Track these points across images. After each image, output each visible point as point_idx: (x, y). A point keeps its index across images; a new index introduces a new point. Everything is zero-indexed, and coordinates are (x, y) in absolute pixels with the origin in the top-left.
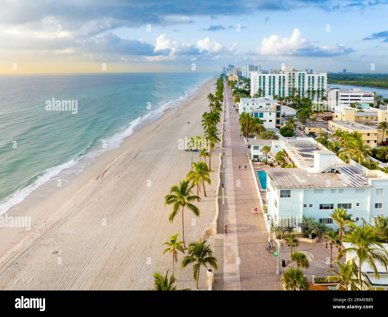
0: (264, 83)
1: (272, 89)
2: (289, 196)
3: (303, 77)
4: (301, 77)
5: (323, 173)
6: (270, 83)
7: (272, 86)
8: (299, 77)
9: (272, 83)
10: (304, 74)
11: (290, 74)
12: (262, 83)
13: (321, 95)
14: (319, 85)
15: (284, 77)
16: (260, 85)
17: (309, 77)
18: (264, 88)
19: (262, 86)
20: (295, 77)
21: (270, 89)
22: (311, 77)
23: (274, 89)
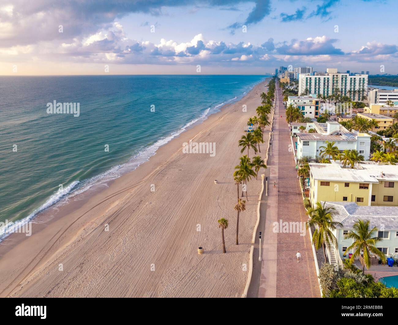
0: (310, 83)
2: (308, 145)
3: (346, 78)
4: (344, 79)
5: (332, 135)
7: (317, 87)
8: (342, 78)
9: (317, 84)
10: (346, 75)
11: (334, 75)
12: (308, 84)
13: (361, 95)
14: (360, 86)
17: (351, 78)
18: (310, 88)
19: (308, 87)
20: (338, 79)
21: (315, 89)
22: (353, 79)
23: (319, 89)
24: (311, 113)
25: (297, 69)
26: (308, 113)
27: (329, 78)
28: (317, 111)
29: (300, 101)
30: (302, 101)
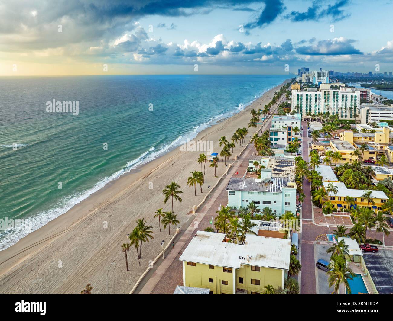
0: (302, 100)
1: (308, 106)
3: (337, 95)
4: (336, 95)
5: (263, 182)
6: (307, 100)
7: (309, 103)
8: (334, 95)
9: (309, 100)
10: (338, 92)
11: (325, 92)
12: (300, 100)
13: (353, 112)
14: (352, 102)
15: (319, 95)
16: (298, 101)
17: (343, 95)
18: (301, 105)
19: (300, 103)
20: (330, 95)
21: (307, 105)
22: (345, 96)
23: (310, 105)
24: (283, 139)
25: (313, 72)
26: (281, 139)
27: (320, 94)
28: (289, 137)
29: (281, 122)
30: (283, 122)
